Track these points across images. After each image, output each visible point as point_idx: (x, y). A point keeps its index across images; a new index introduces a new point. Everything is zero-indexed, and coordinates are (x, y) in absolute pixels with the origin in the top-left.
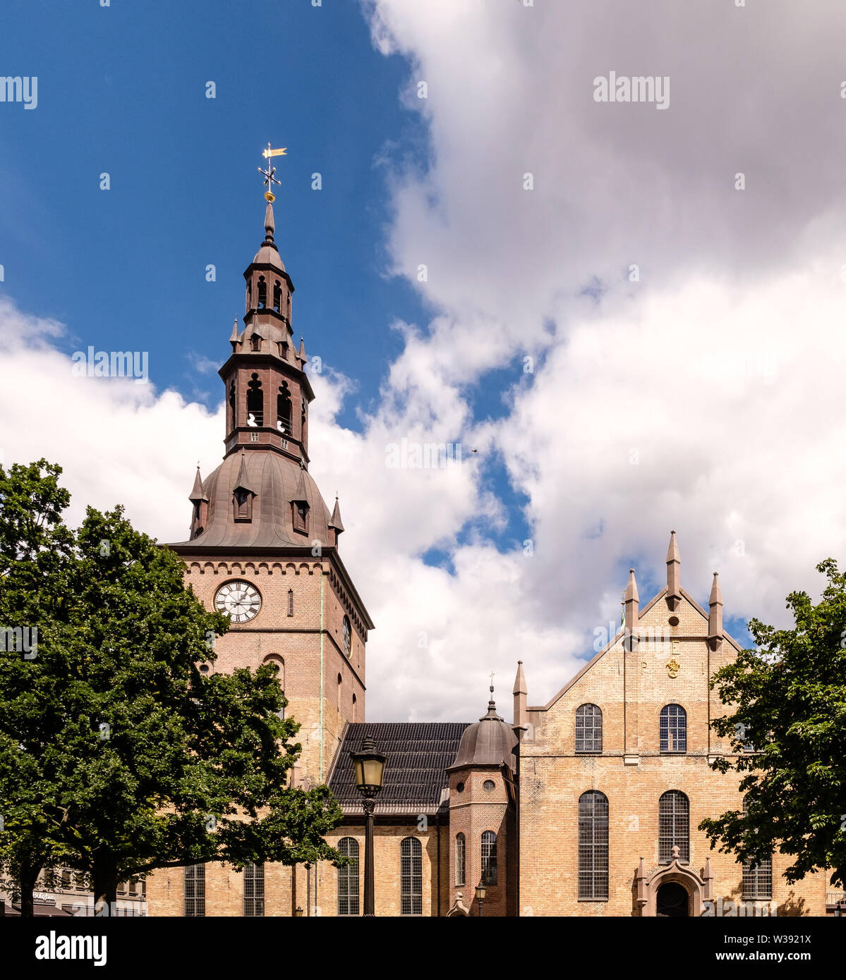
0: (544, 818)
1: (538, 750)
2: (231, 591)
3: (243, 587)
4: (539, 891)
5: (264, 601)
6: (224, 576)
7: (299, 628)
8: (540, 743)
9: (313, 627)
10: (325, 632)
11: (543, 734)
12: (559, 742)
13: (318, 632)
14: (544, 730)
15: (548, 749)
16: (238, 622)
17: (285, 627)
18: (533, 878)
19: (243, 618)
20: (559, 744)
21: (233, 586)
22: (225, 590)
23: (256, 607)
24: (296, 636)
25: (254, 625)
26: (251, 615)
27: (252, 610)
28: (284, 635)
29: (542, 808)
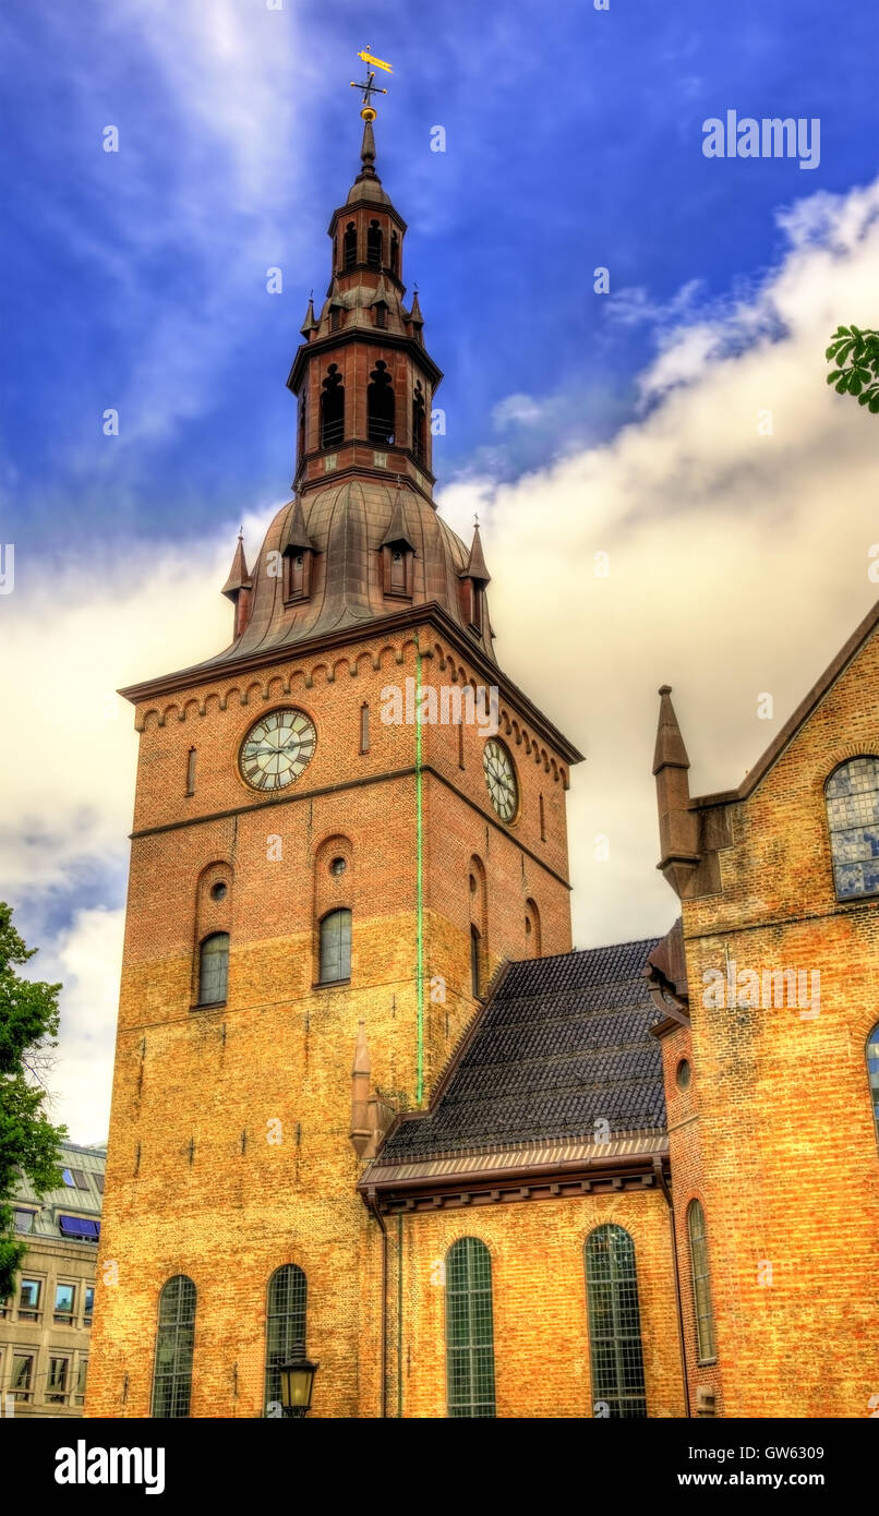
0: (769, 1116)
1: (732, 913)
2: (268, 731)
3: (288, 718)
4: (781, 1370)
5: (320, 737)
6: (258, 706)
7: (380, 772)
8: (737, 894)
9: (405, 766)
10: (427, 769)
11: (740, 865)
12: (788, 880)
13: (412, 772)
14: (743, 854)
15: (758, 905)
16: (278, 787)
17: (355, 776)
18: (756, 1325)
19: (286, 778)
20: (788, 887)
21: (272, 722)
22: (258, 734)
23: (307, 751)
24: (373, 792)
25: (303, 787)
26: (297, 768)
27: (302, 759)
28: (351, 794)
29: (760, 1086)
